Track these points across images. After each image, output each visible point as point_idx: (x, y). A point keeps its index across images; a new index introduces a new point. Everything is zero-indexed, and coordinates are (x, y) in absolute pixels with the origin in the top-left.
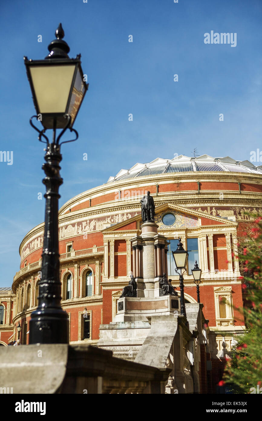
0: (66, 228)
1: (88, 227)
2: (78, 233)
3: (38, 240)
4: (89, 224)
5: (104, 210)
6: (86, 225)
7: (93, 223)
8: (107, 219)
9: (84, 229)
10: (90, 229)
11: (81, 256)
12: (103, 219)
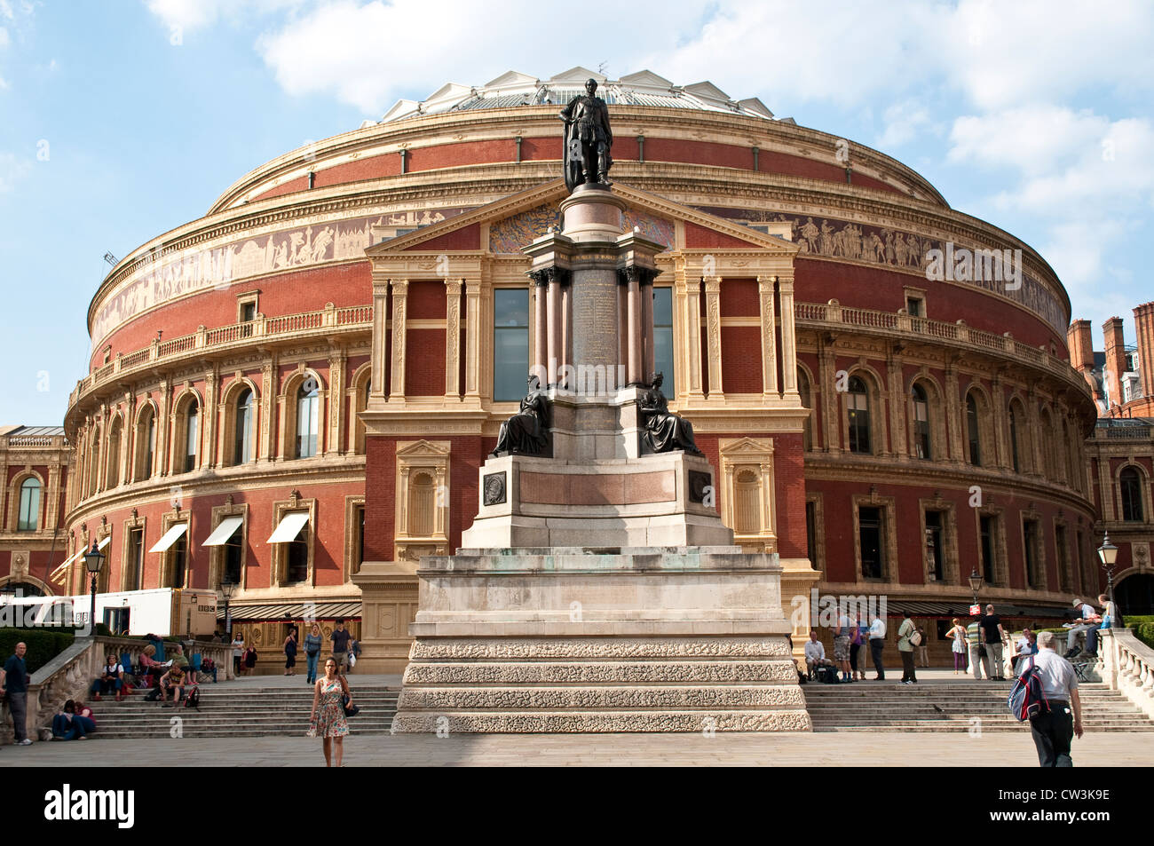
0: (237, 251)
1: (307, 247)
2: (277, 266)
3: (146, 285)
4: (312, 241)
5: (361, 198)
6: (303, 242)
7: (324, 237)
8: (370, 225)
9: (294, 254)
10: (314, 256)
11: (285, 335)
12: (358, 224)
